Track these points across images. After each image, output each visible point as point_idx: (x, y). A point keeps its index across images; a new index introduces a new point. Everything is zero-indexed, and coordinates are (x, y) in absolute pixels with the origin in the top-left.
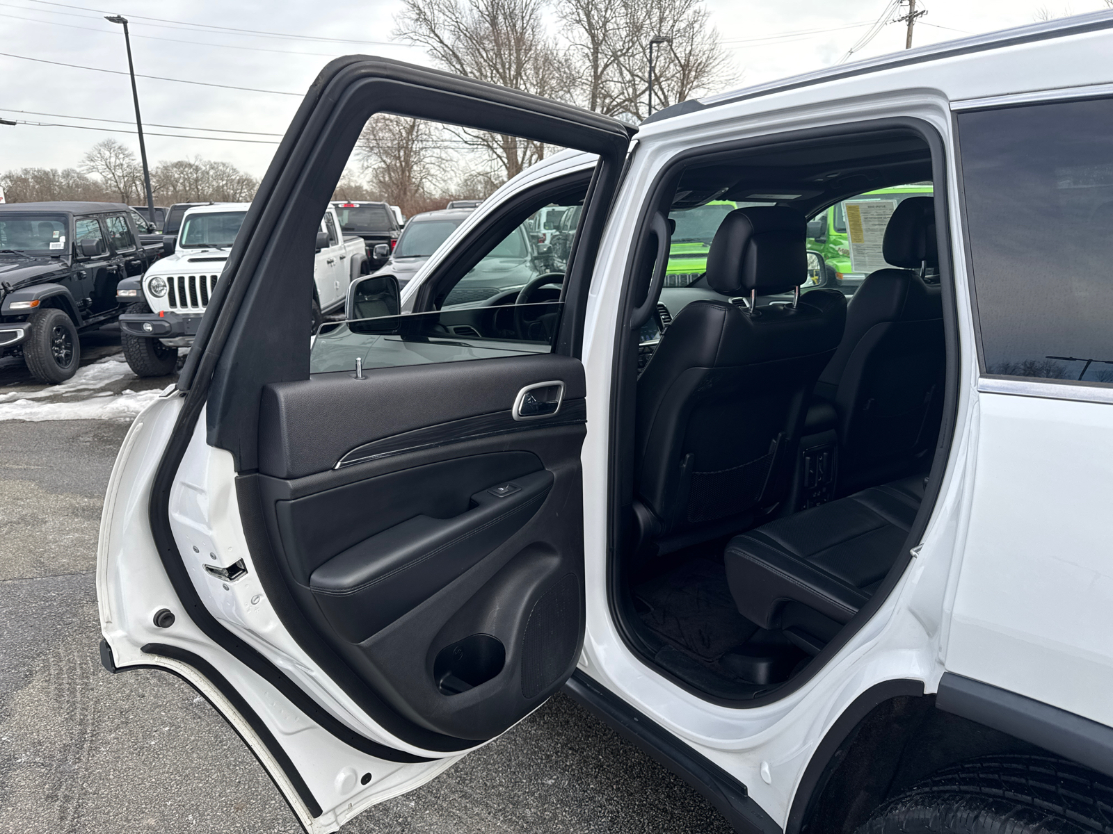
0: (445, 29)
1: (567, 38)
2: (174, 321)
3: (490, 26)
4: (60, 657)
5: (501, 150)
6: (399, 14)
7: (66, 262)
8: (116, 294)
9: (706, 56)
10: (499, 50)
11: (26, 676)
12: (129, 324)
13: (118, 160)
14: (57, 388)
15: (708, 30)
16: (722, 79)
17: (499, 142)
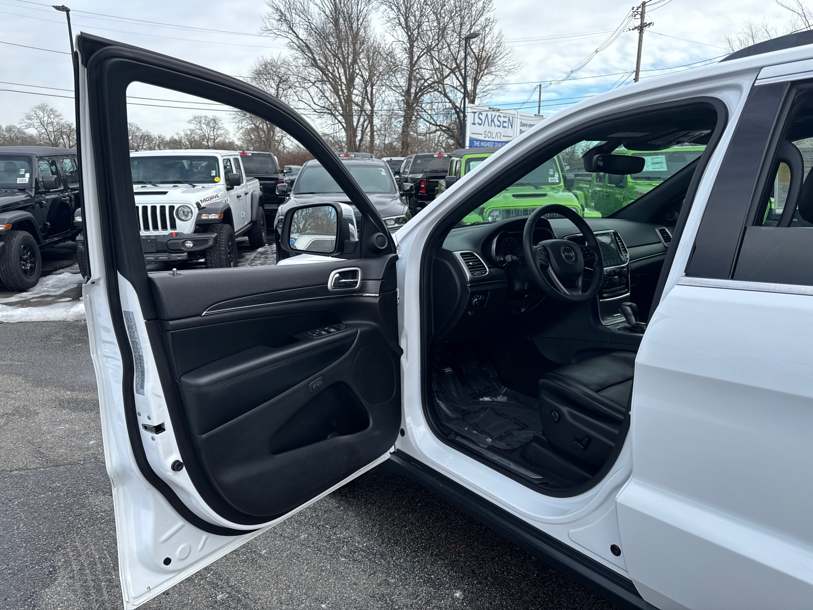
0: (300, 27)
1: (393, 36)
3: (333, 26)
4: (78, 552)
5: (342, 117)
6: (266, 15)
7: (31, 193)
8: (74, 219)
9: (494, 51)
10: (340, 44)
11: (50, 572)
13: (49, 119)
14: (24, 294)
15: (496, 31)
17: (339, 111)
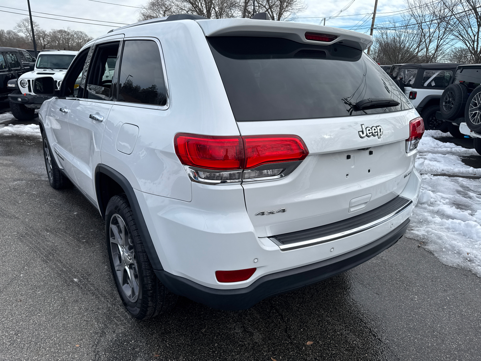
2: (30, 97)
8: (7, 86)
12: (12, 98)
16: (297, 8)
